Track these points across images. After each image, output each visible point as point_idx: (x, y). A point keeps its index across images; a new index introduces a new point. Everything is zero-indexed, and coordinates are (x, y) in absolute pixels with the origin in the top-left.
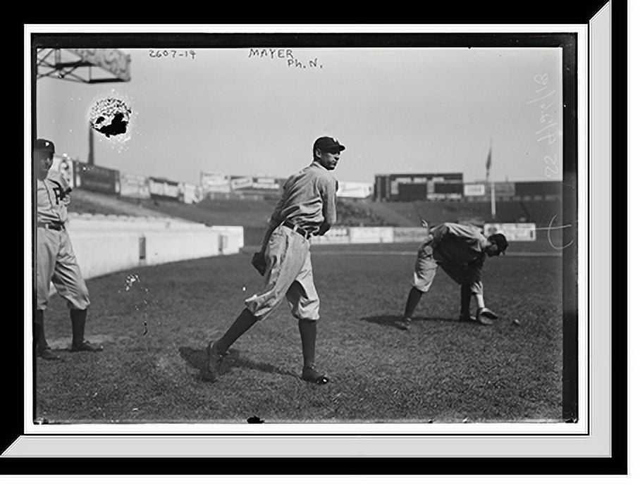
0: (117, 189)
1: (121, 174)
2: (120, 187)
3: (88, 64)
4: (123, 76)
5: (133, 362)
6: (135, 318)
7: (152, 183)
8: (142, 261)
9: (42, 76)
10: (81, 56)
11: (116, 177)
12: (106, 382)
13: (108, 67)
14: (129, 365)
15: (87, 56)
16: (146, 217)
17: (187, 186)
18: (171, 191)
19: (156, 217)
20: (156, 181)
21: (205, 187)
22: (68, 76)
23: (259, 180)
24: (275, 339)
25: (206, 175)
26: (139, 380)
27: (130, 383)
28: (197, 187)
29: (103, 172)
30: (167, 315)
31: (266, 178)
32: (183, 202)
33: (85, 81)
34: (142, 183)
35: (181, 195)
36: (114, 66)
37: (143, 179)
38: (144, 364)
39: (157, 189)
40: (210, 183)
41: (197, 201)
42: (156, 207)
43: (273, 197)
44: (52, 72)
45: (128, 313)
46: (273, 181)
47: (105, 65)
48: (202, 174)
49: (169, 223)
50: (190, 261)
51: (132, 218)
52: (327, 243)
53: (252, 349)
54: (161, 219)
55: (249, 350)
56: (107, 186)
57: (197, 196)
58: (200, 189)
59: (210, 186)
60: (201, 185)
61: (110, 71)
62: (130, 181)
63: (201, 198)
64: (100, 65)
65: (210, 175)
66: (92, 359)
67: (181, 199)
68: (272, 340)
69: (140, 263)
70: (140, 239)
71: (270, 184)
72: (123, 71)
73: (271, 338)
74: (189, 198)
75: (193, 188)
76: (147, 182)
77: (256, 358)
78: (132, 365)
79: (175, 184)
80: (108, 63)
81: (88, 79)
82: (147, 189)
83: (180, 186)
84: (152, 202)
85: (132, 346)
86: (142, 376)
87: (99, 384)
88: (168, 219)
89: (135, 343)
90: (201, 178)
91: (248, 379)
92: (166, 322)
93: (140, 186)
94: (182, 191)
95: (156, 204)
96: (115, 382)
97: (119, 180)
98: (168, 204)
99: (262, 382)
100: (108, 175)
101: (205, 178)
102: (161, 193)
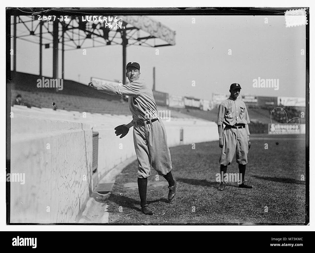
0: (167, 103)
1: (170, 95)
2: (169, 102)
3: (153, 37)
4: (171, 43)
5: (182, 197)
6: (180, 173)
7: (186, 99)
8: (182, 142)
9: (130, 45)
10: (150, 33)
11: (167, 97)
12: (169, 207)
13: (164, 38)
14: (180, 199)
15: (153, 33)
16: (183, 118)
17: (205, 101)
18: (196, 104)
19: (189, 118)
20: (188, 98)
21: (215, 101)
22: (143, 44)
23: (245, 97)
24: (261, 188)
25: (216, 95)
26: (186, 207)
27: (182, 209)
28: (210, 101)
29: (160, 94)
30: (198, 172)
31: (250, 96)
32: (202, 110)
33: (152, 47)
34: (180, 100)
35: (202, 106)
36: (167, 38)
37: (181, 98)
38: (189, 199)
39: (189, 103)
40: (218, 99)
41: (210, 109)
42: (188, 113)
43: (254, 107)
44: (136, 42)
45: (177, 170)
46: (253, 98)
47: (162, 37)
48: (213, 94)
49: (195, 122)
50: (207, 143)
51: (176, 119)
52: (286, 133)
53: (249, 194)
54: (191, 119)
55: (247, 193)
56: (162, 102)
57: (210, 107)
58: (212, 103)
59: (218, 101)
60: (213, 100)
61: (165, 40)
62: (174, 99)
63: (213, 108)
64: (160, 37)
65: (218, 95)
66: (160, 194)
67: (201, 108)
68: (259, 189)
69: (180, 143)
70: (181, 130)
71: (252, 99)
72: (172, 40)
73: (259, 188)
74: (206, 107)
75: (208, 102)
76: (183, 99)
77: (251, 199)
78: (182, 199)
79: (198, 100)
80: (164, 36)
81: (153, 45)
82: (183, 103)
83: (201, 101)
84: (186, 110)
85: (181, 188)
86: (187, 205)
87: (165, 208)
88: (195, 120)
89: (182, 187)
90: (213, 96)
91: (248, 211)
92: (198, 176)
93: (179, 101)
94: (202, 104)
95: (188, 111)
96: (174, 207)
97: (168, 99)
98: (194, 111)
99: (256, 213)
100: (163, 95)
101: (215, 97)
102: (190, 105)
